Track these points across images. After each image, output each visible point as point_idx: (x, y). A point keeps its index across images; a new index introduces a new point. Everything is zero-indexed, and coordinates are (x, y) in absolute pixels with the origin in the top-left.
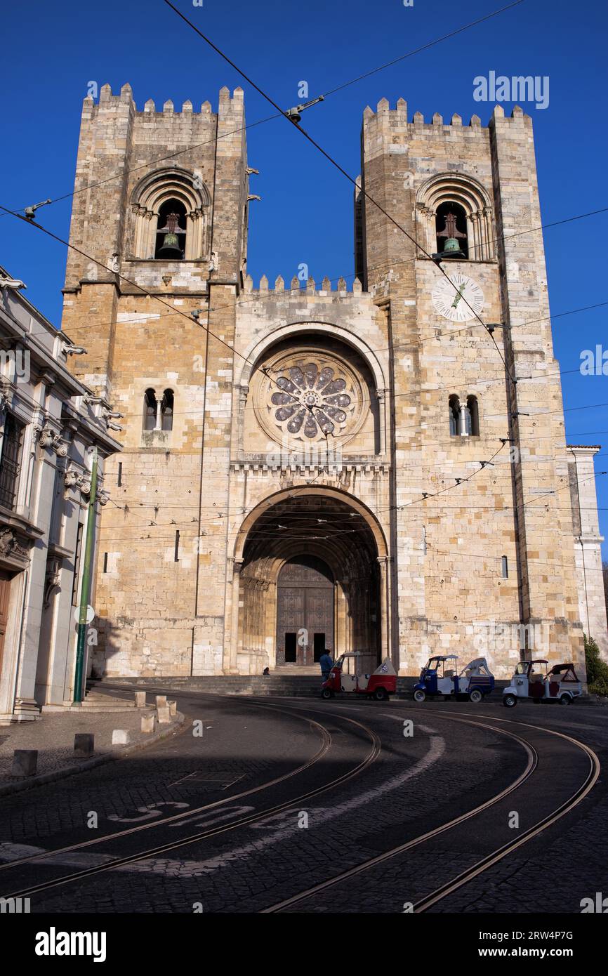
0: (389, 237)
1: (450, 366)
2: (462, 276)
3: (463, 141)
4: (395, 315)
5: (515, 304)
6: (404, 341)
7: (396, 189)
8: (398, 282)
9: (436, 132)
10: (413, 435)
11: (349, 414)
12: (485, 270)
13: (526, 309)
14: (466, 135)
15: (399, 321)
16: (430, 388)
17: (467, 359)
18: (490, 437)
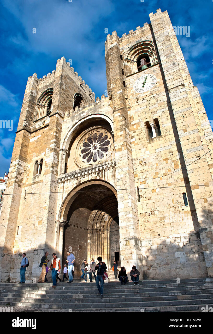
0: (110, 74)
1: (144, 110)
2: (146, 75)
3: (141, 32)
4: (114, 99)
5: (167, 71)
6: (118, 107)
7: (113, 57)
8: (115, 87)
9: (131, 35)
10: (122, 143)
11: (109, 148)
12: (156, 68)
13: (172, 71)
14: (142, 30)
15: (116, 101)
16: (135, 123)
17: (151, 105)
18: (167, 134)
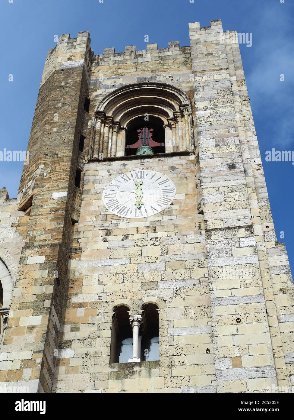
0: (45, 136)
1: (120, 270)
2: (146, 172)
3: (158, 59)
4: (36, 210)
5: (209, 180)
6: (43, 237)
7: (63, 95)
8: (48, 176)
9: (128, 57)
12: (178, 162)
13: (226, 183)
14: (161, 54)
15: (41, 216)
16: (85, 301)
17: (146, 259)
18: (177, 359)
